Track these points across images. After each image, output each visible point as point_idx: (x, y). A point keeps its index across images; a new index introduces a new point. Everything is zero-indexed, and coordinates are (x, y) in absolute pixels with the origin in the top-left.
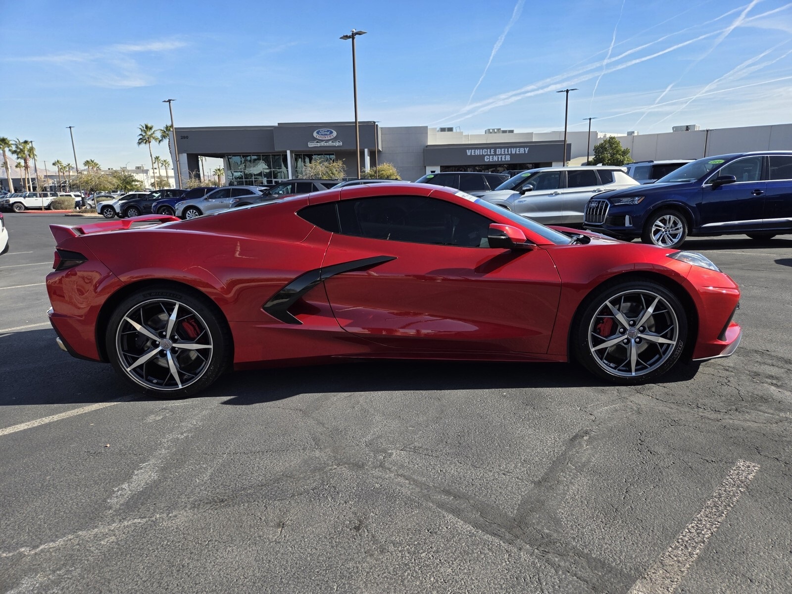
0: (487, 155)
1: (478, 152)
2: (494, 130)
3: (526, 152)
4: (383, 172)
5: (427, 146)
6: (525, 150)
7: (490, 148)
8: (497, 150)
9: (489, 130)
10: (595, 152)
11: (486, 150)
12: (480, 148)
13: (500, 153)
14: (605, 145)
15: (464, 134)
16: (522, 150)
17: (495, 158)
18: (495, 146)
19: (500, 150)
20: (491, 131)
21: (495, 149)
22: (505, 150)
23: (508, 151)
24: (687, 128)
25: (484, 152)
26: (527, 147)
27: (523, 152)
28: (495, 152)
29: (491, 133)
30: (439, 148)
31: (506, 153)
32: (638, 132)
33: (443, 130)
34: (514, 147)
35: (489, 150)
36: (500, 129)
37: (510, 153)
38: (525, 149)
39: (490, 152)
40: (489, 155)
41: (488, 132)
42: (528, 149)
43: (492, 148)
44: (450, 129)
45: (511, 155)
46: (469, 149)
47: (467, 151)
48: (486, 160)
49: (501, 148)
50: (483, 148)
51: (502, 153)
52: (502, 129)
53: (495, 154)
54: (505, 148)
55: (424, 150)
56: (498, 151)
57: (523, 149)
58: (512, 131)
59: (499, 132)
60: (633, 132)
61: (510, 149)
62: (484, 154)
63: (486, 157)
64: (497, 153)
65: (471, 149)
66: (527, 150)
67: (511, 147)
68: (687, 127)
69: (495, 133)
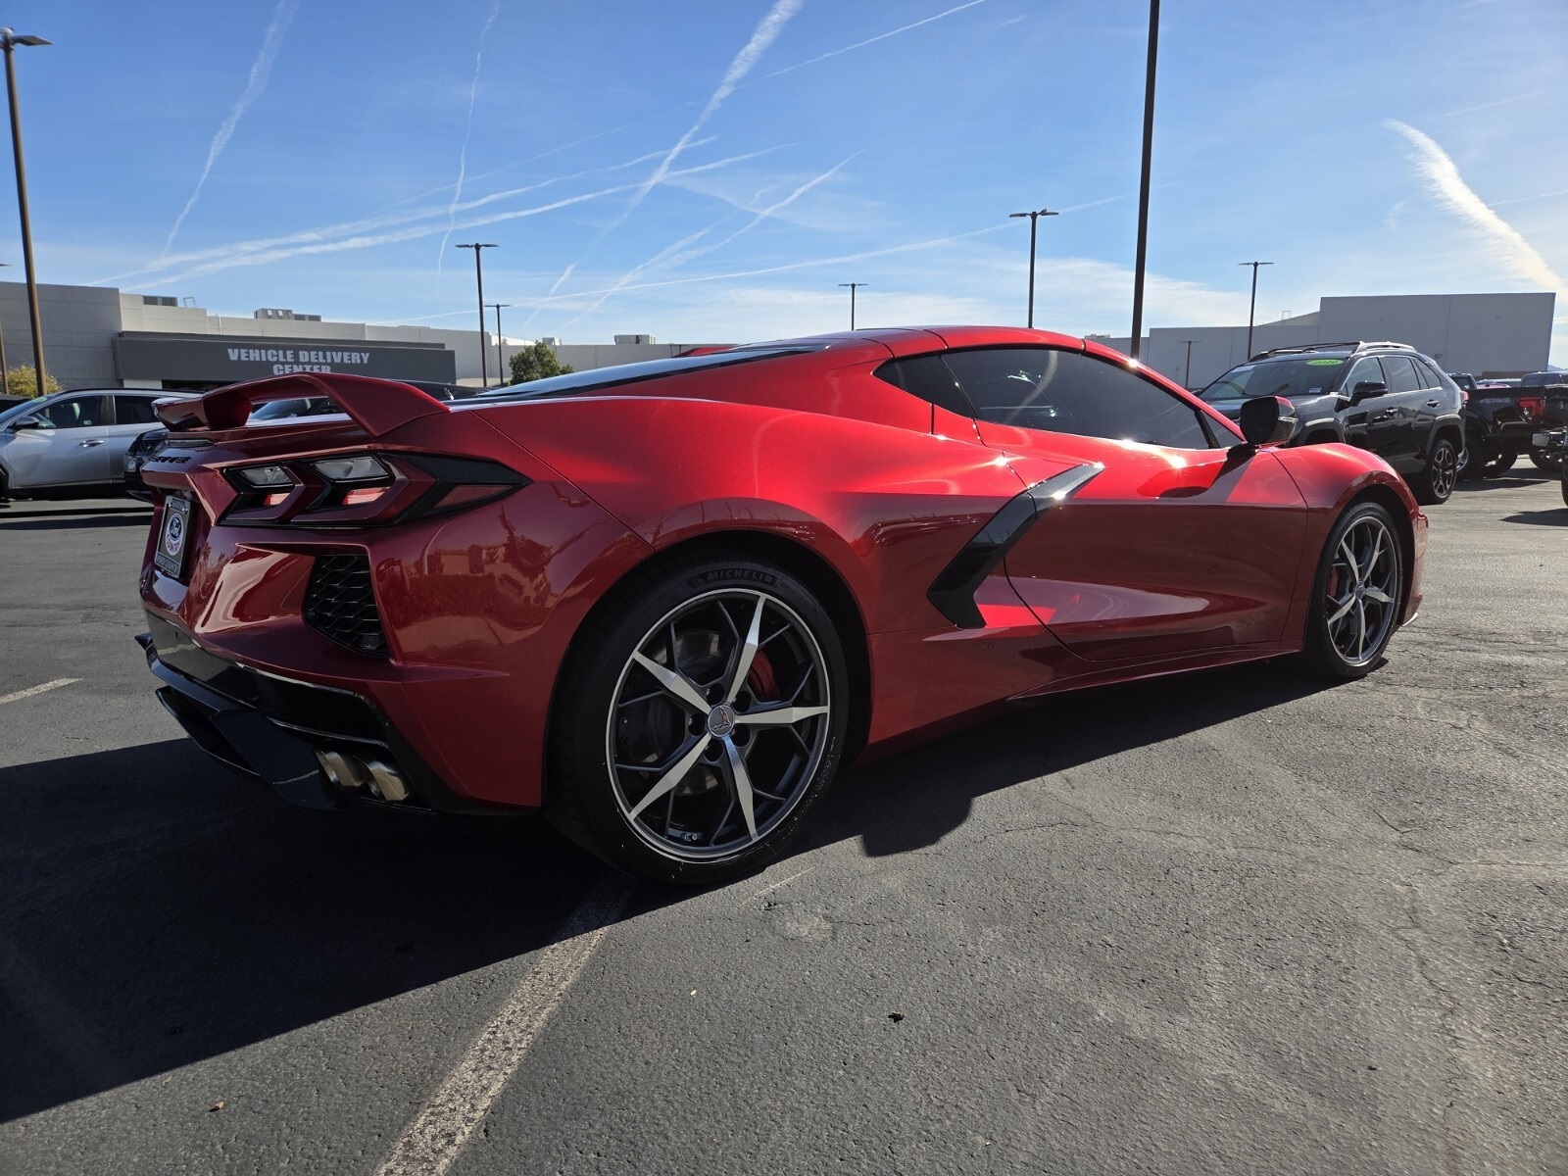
0: (278, 362)
1: (255, 355)
2: (276, 312)
3: (365, 361)
4: (24, 387)
5: (122, 334)
6: (361, 358)
7: (285, 349)
8: (301, 353)
9: (265, 311)
10: (513, 369)
11: (275, 353)
12: (260, 348)
13: (307, 360)
14: (528, 357)
15: (208, 314)
16: (356, 358)
17: (297, 369)
18: (295, 345)
19: (306, 353)
20: (270, 313)
21: (296, 351)
22: (317, 355)
23: (325, 357)
24: (638, 339)
25: (270, 355)
26: (365, 351)
27: (359, 361)
28: (296, 356)
29: (270, 317)
30: (156, 339)
31: (321, 360)
32: (560, 341)
33: (150, 300)
34: (337, 350)
35: (281, 352)
36: (290, 311)
37: (329, 360)
38: (363, 354)
39: (285, 357)
40: (283, 364)
41: (262, 314)
42: (368, 354)
43: (290, 348)
44: (170, 302)
45: (332, 364)
46: (233, 347)
47: (230, 351)
48: (276, 373)
49: (309, 349)
50: (267, 348)
51: (313, 360)
52: (294, 312)
53: (297, 362)
54: (317, 349)
55: (113, 342)
56: (303, 356)
57: (358, 355)
58: (317, 318)
59: (289, 318)
60: (552, 340)
61: (328, 354)
62: (270, 359)
63: (275, 367)
64: (301, 360)
65: (239, 347)
66: (366, 357)
67: (332, 349)
68: (637, 337)
69: (280, 318)
